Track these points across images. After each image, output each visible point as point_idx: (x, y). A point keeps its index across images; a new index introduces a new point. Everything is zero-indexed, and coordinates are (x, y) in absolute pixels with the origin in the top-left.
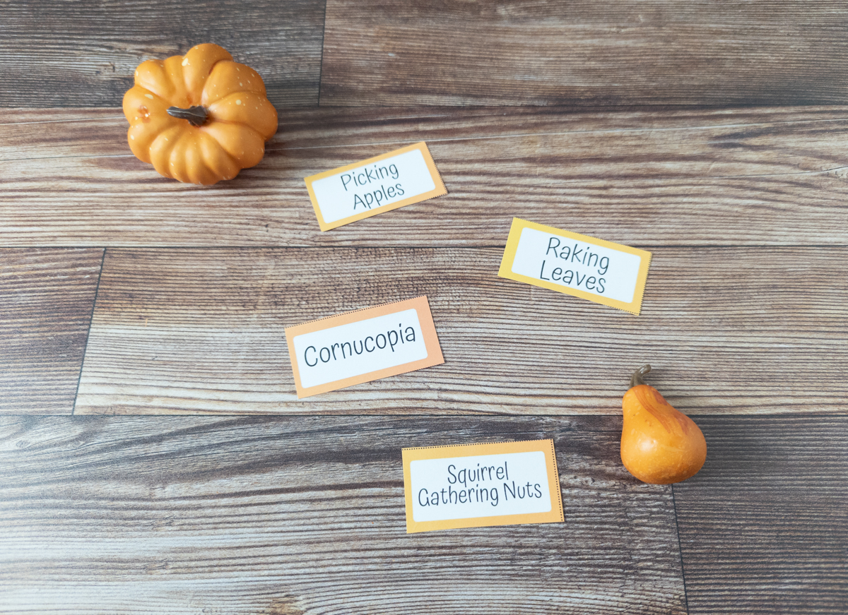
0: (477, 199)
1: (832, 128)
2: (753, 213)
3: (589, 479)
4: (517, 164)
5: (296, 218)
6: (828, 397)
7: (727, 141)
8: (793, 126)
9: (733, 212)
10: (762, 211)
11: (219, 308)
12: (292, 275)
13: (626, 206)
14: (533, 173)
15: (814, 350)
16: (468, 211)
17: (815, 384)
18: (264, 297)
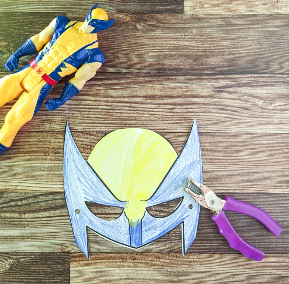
0: (126, 113)
1: (260, 84)
2: (224, 120)
3: (158, 213)
4: (141, 99)
5: (60, 120)
6: (237, 187)
7: (220, 90)
8: (246, 83)
9: (217, 119)
10: (228, 119)
11: (36, 155)
12: (61, 142)
13: (179, 116)
14: (146, 102)
15: (236, 171)
16: (122, 118)
17: (234, 183)
18: (51, 151)
